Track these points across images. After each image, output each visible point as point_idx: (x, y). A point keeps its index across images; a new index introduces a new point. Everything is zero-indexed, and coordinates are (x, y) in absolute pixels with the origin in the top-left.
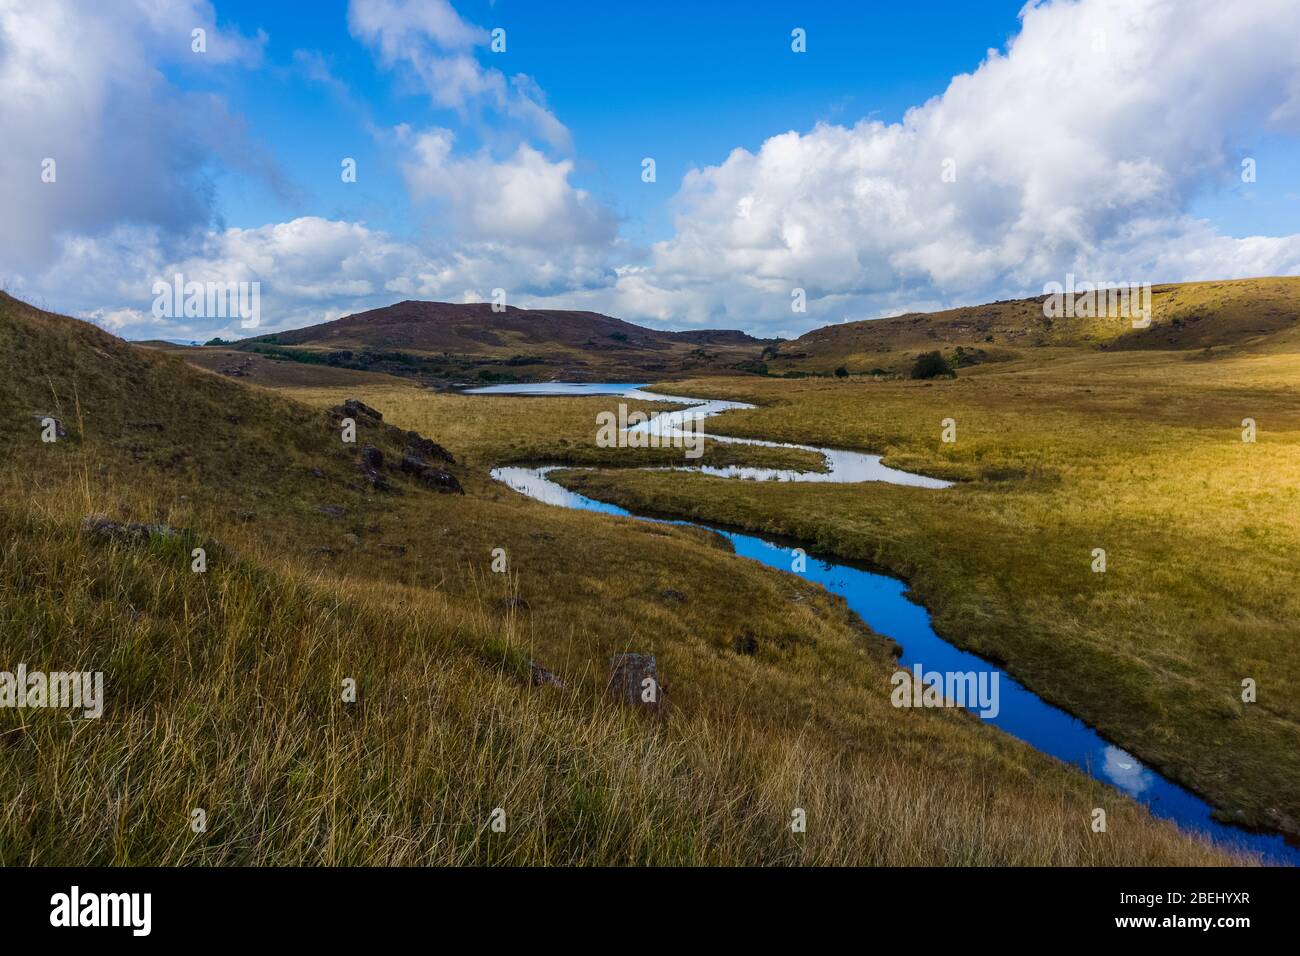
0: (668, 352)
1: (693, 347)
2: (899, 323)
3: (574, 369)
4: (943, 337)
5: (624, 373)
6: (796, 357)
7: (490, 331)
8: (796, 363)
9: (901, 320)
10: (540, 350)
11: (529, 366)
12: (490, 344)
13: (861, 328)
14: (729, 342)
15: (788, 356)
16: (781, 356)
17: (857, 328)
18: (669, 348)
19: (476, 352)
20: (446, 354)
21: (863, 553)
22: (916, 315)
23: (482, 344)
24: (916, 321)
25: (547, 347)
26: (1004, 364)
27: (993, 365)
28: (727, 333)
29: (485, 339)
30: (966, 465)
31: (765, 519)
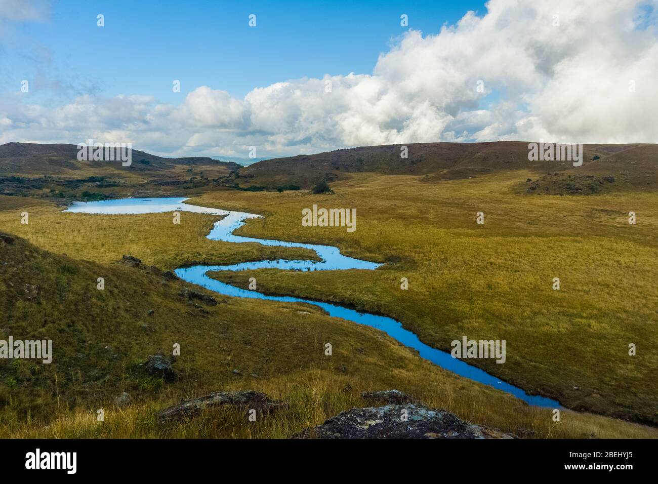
0: (173, 170)
1: (187, 167)
2: (296, 160)
3: (139, 190)
4: (317, 168)
5: (167, 191)
6: (248, 177)
7: (69, 161)
8: (250, 181)
9: (297, 158)
10: (103, 172)
11: (112, 188)
12: (71, 169)
13: (279, 162)
14: (205, 164)
15: (245, 177)
16: (242, 176)
17: (277, 162)
18: (174, 168)
19: (64, 174)
20: (45, 176)
21: (376, 309)
22: (303, 155)
23: (65, 169)
24: (304, 159)
25: (106, 169)
26: (346, 181)
27: (342, 182)
28: (202, 159)
29: (67, 166)
30: (377, 255)
31: (329, 296)
